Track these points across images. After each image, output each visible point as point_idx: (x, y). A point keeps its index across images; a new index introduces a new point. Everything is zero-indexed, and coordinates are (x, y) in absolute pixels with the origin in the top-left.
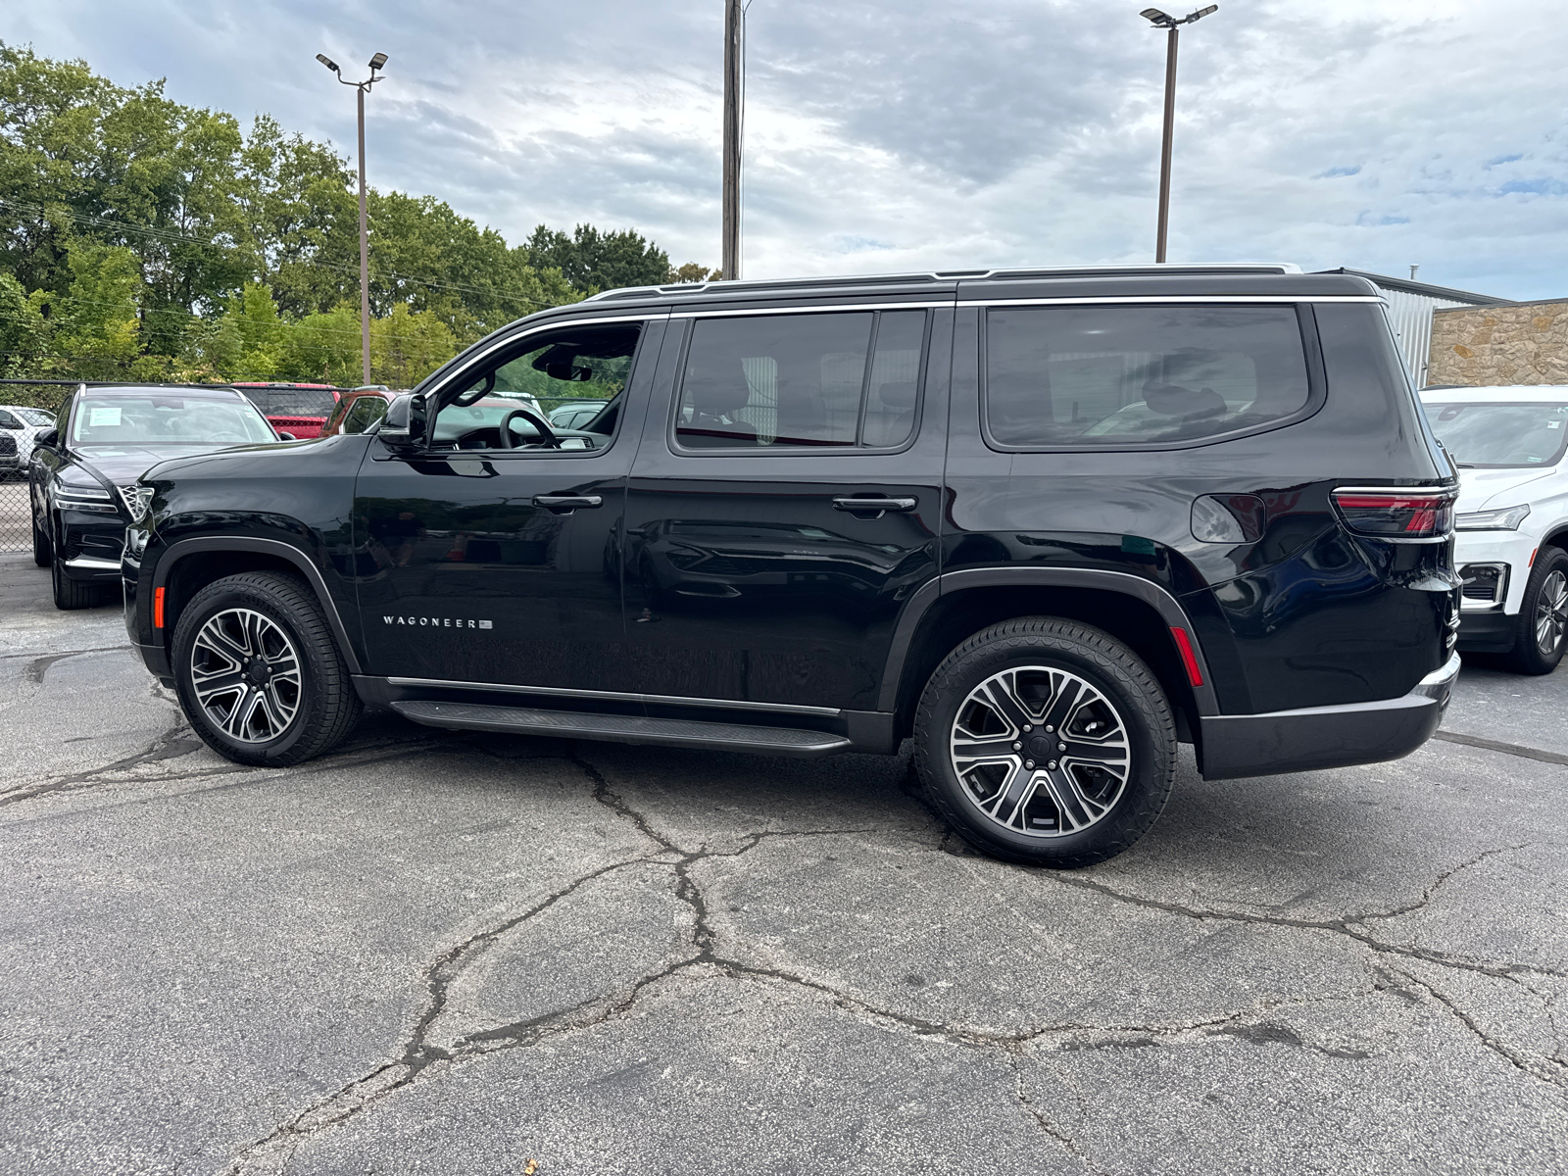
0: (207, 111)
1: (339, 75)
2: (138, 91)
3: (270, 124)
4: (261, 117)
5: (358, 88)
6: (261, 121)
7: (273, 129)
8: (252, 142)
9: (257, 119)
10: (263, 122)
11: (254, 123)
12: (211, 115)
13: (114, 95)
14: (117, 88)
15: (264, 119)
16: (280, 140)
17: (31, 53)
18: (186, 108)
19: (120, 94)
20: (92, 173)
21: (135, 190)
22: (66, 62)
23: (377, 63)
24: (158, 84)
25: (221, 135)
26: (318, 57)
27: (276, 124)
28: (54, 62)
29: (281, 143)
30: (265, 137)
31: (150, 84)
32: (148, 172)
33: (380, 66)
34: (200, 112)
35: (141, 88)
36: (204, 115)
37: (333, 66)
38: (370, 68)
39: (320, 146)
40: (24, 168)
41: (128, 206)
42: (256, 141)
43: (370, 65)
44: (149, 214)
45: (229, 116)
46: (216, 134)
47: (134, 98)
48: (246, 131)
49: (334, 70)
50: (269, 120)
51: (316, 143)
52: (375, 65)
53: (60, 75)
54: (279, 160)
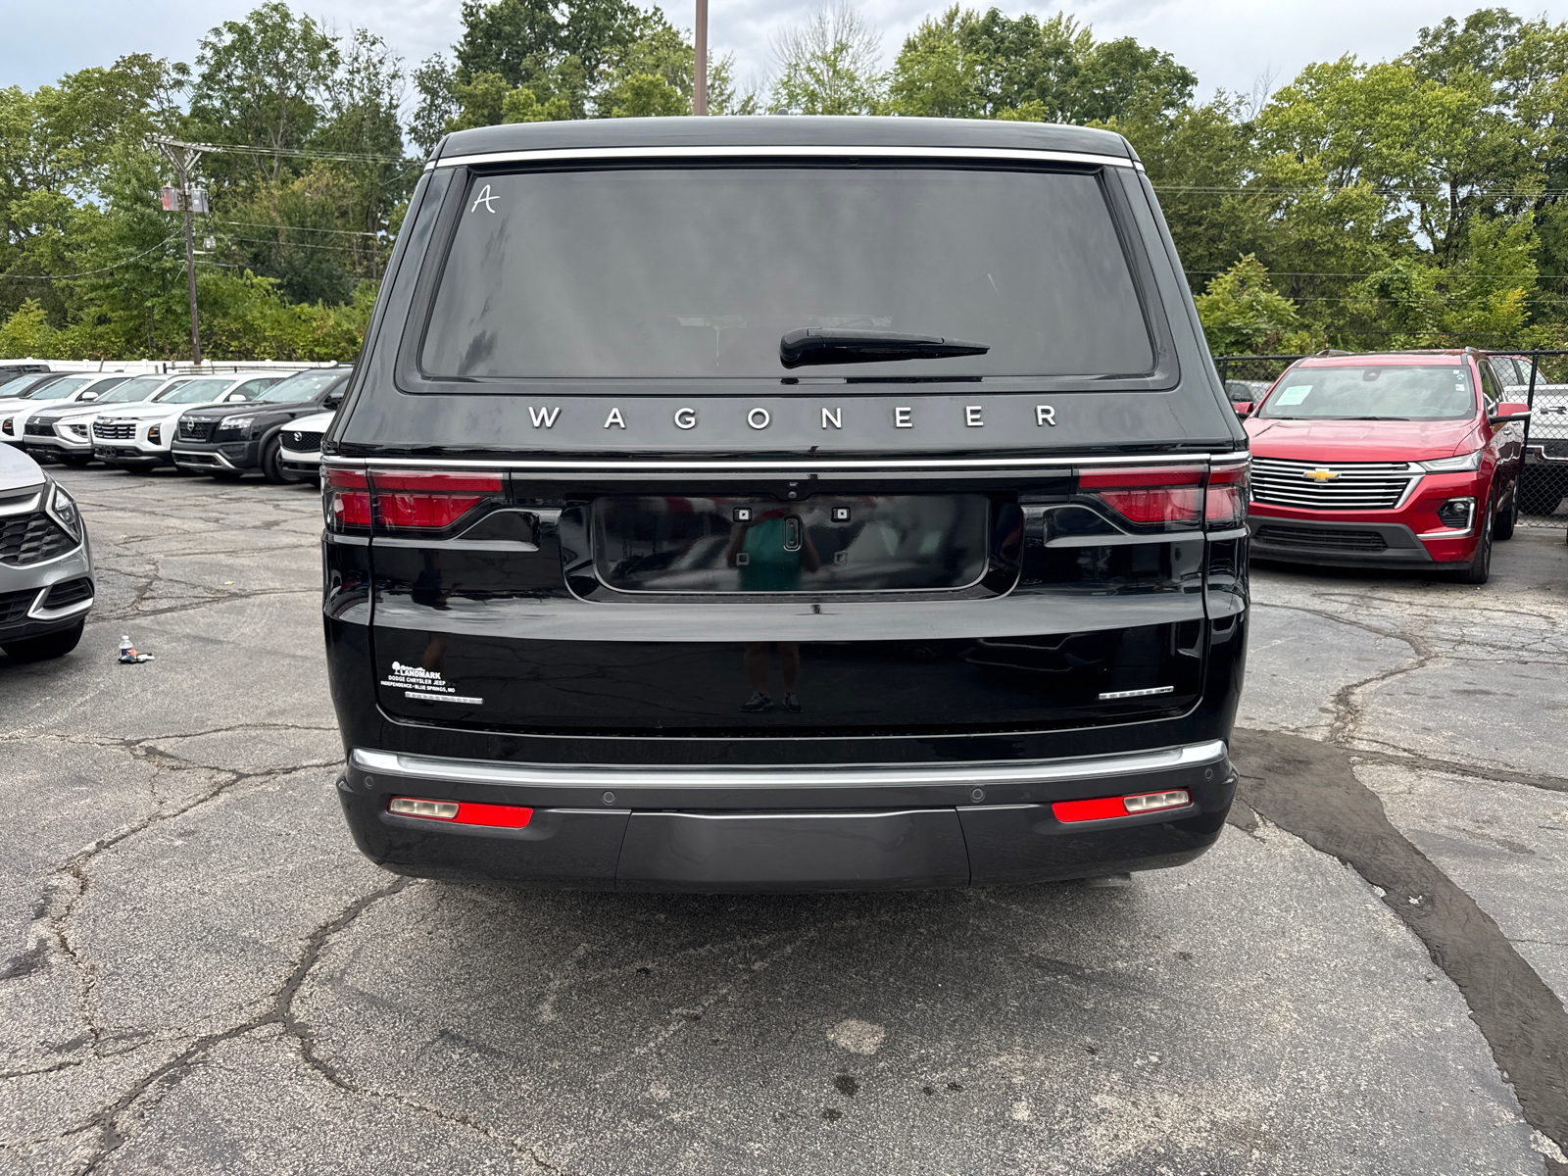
17: (1544, 23)
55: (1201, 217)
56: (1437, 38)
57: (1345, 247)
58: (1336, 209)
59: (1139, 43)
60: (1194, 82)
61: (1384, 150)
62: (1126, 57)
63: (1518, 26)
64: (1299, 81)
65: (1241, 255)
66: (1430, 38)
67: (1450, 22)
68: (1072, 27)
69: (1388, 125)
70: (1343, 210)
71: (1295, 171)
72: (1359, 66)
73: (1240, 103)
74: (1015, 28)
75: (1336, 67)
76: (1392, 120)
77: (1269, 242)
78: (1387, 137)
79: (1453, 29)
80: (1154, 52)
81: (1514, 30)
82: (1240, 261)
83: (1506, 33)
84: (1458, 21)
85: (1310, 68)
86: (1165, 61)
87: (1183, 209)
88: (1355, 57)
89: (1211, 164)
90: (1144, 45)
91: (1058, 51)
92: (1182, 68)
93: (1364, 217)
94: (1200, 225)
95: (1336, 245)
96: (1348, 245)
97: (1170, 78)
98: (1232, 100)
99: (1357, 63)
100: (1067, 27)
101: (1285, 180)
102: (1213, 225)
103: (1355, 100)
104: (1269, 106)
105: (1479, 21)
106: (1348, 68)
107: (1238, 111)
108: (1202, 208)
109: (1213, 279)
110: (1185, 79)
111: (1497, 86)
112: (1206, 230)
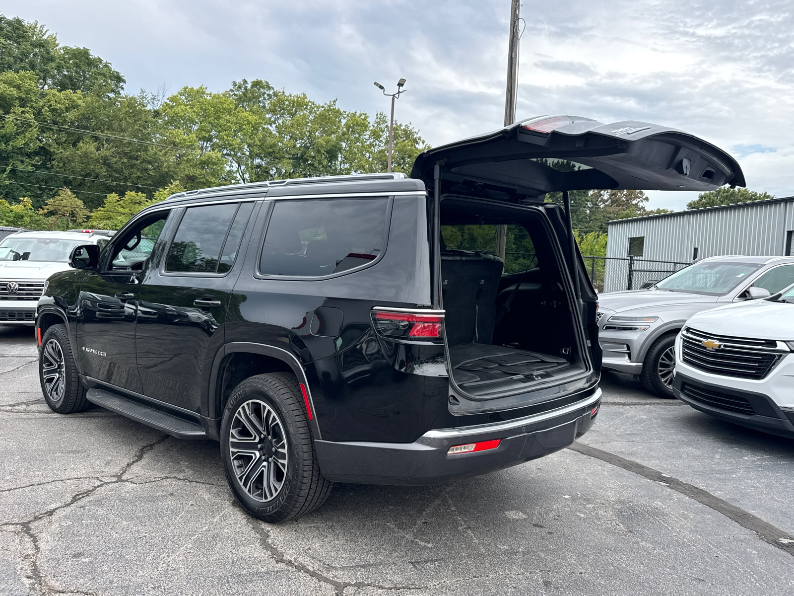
0: (356, 113)
1: (384, 91)
2: (325, 105)
3: (382, 117)
4: (379, 114)
5: (392, 97)
6: (379, 116)
7: (384, 119)
8: (374, 126)
9: (377, 115)
10: (380, 116)
11: (376, 117)
12: (358, 114)
13: (315, 109)
14: (317, 105)
15: (380, 114)
16: (386, 124)
17: (283, 92)
18: (345, 112)
19: (318, 107)
20: (303, 145)
21: (319, 152)
22: (297, 95)
23: (401, 84)
24: (334, 102)
25: (359, 124)
26: (375, 83)
27: (386, 117)
28: (293, 95)
29: (387, 126)
30: (380, 123)
31: (330, 102)
32: (324, 143)
33: (402, 85)
34: (353, 114)
35: (326, 104)
36: (354, 114)
37: (381, 87)
38: (398, 87)
39: (406, 126)
40: (273, 144)
41: (315, 160)
42: (376, 125)
43: (398, 85)
44: (323, 163)
45: (366, 114)
46: (357, 123)
47: (323, 109)
48: (372, 120)
49: (382, 89)
50: (382, 115)
51: (404, 124)
52: (400, 84)
53: (294, 102)
54: (385, 134)
55: (137, 156)
56: (240, 87)
57: (211, 182)
58: (205, 162)
59: (91, 53)
60: (124, 81)
61: (225, 137)
62: (82, 58)
63: (273, 91)
64: (181, 94)
65: (172, 180)
66: (237, 87)
67: (245, 82)
68: (44, 31)
69: (225, 125)
70: (209, 163)
71: (185, 140)
72: (209, 93)
73: (154, 99)
74: (10, 23)
75: (198, 91)
76: (227, 123)
77: (176, 174)
78: (226, 131)
79: (246, 85)
80: (100, 60)
81: (271, 92)
82: (172, 184)
83: (268, 93)
84: (249, 82)
85: (186, 88)
86: (106, 66)
87: (127, 150)
88: (206, 88)
89: (141, 128)
90: (94, 54)
91: (40, 45)
92: (117, 73)
93: (219, 168)
94: (137, 160)
95: (206, 180)
96: (212, 181)
97: (111, 76)
98: (150, 97)
99: (208, 92)
100: (41, 31)
101: (180, 143)
102: (144, 161)
103: (209, 109)
104: (166, 103)
105: (257, 84)
106: (204, 93)
107: (153, 103)
108: (137, 152)
109: (157, 192)
110: (119, 79)
111: (268, 116)
112: (141, 163)
